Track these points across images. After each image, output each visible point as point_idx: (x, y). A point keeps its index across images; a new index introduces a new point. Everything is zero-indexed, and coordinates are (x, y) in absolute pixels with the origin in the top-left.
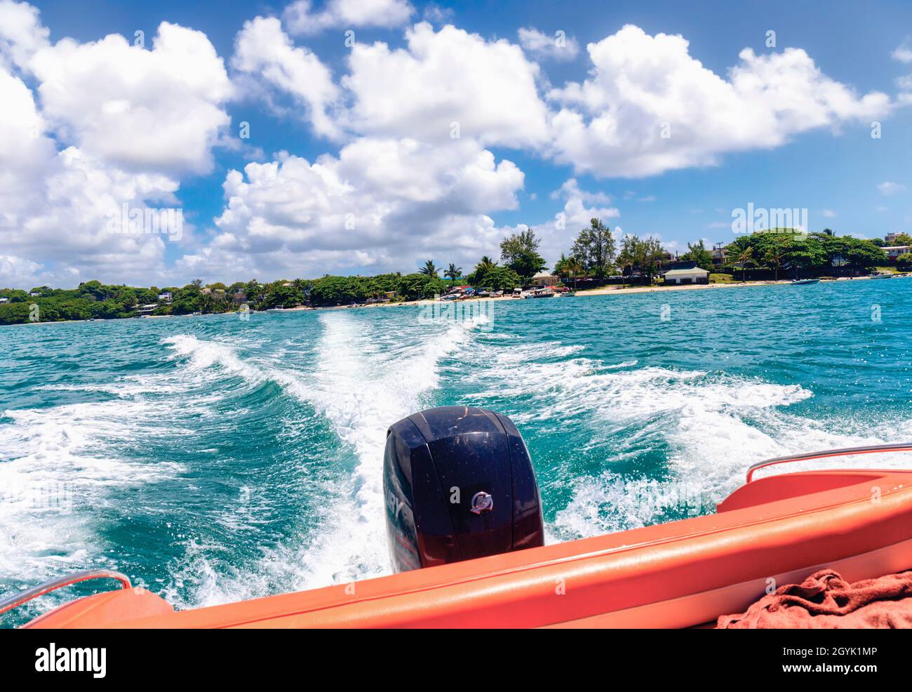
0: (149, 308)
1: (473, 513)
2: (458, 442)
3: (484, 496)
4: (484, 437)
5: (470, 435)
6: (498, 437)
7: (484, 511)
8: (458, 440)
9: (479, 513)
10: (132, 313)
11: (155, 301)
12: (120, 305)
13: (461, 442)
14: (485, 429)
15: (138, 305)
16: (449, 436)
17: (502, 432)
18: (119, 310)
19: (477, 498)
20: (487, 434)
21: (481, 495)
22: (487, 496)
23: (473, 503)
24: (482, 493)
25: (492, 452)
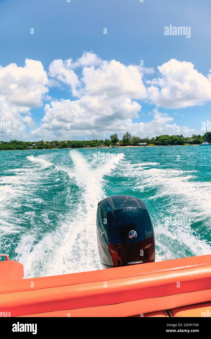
0: (31, 147)
1: (129, 238)
2: (124, 211)
3: (134, 232)
4: (133, 209)
5: (128, 208)
6: (139, 209)
7: (133, 238)
8: (124, 210)
9: (131, 238)
10: (26, 148)
11: (32, 145)
12: (23, 146)
13: (125, 211)
14: (134, 206)
15: (28, 147)
16: (121, 208)
17: (141, 207)
18: (23, 148)
19: (131, 232)
20: (135, 208)
21: (132, 232)
22: (135, 232)
23: (129, 234)
24: (133, 231)
25: (137, 215)
